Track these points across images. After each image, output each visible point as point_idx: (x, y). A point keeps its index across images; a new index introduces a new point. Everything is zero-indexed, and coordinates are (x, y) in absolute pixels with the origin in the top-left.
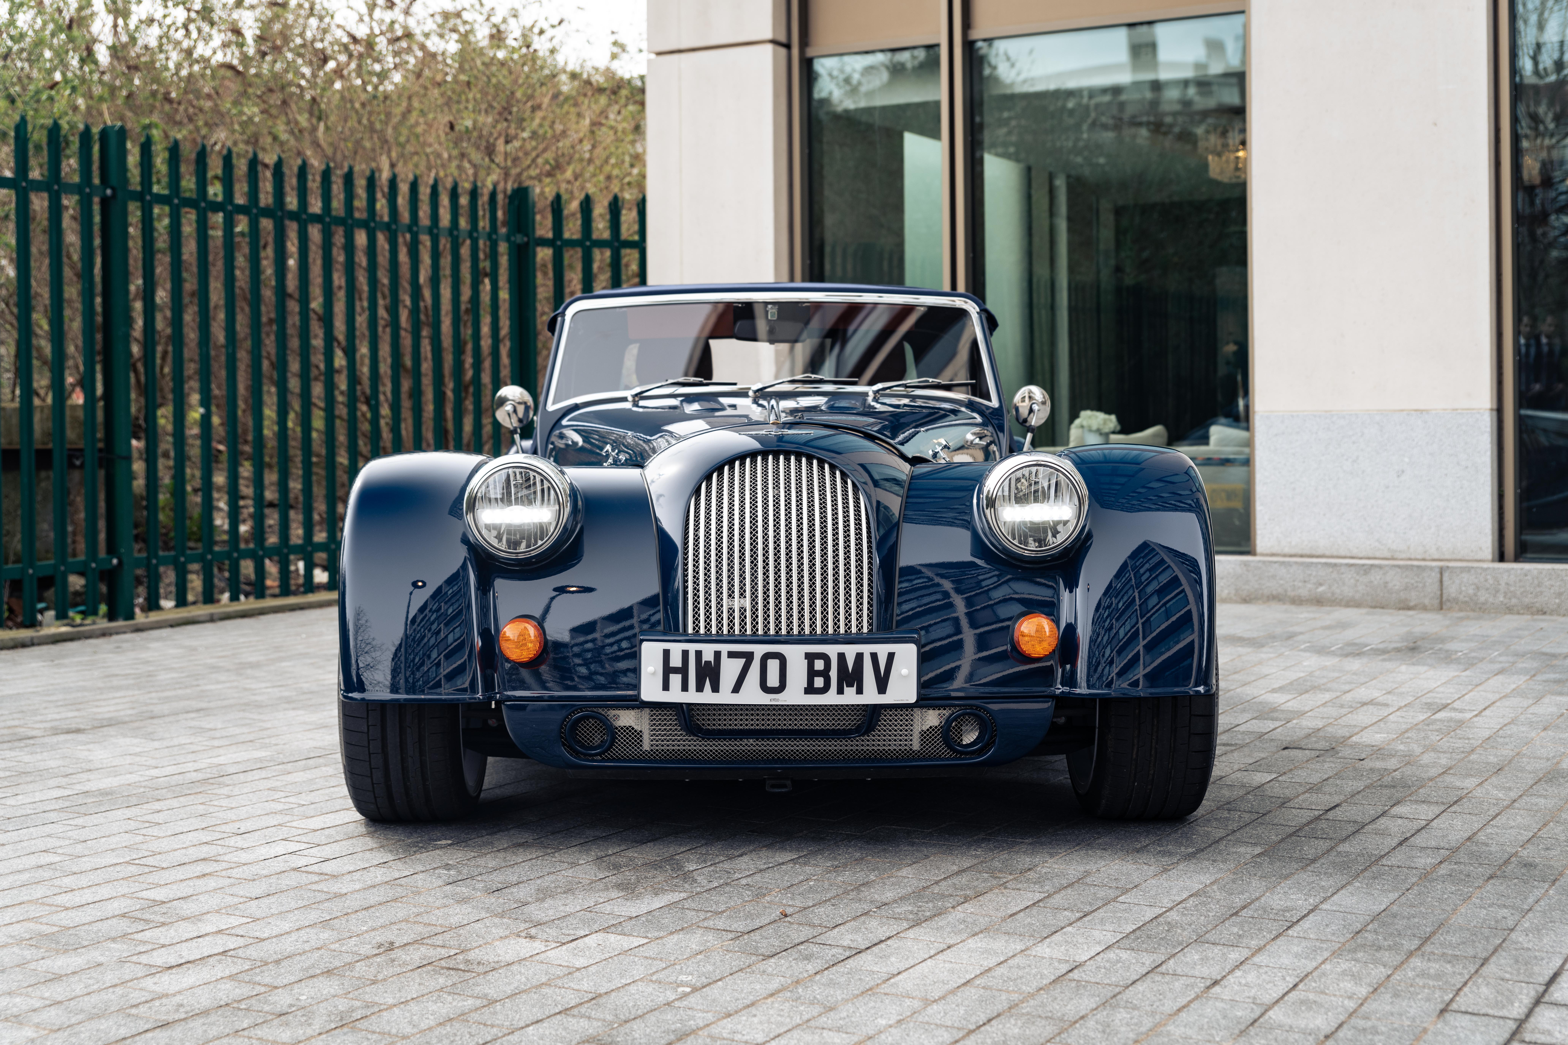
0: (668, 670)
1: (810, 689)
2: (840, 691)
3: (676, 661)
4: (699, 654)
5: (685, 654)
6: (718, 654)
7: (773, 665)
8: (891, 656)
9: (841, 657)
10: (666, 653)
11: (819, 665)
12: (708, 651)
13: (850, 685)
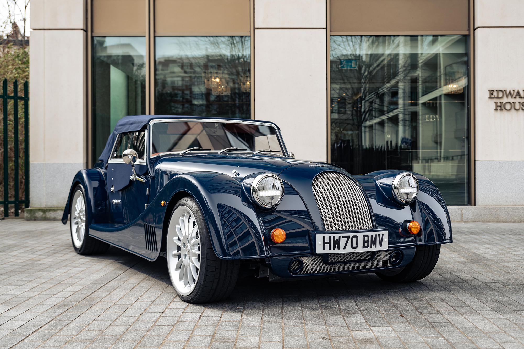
0: (325, 243)
1: (364, 247)
2: (371, 247)
3: (327, 240)
4: (334, 237)
5: (330, 237)
6: (340, 237)
7: (355, 239)
8: (383, 235)
9: (372, 236)
10: (324, 237)
11: (366, 239)
12: (337, 236)
13: (374, 245)
